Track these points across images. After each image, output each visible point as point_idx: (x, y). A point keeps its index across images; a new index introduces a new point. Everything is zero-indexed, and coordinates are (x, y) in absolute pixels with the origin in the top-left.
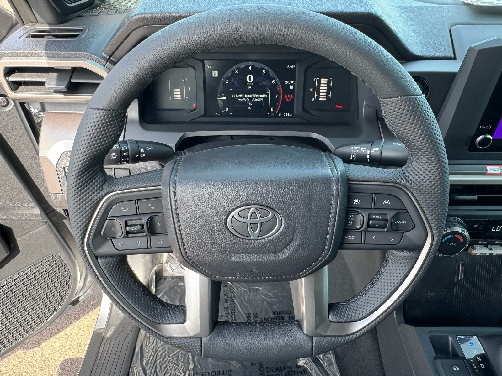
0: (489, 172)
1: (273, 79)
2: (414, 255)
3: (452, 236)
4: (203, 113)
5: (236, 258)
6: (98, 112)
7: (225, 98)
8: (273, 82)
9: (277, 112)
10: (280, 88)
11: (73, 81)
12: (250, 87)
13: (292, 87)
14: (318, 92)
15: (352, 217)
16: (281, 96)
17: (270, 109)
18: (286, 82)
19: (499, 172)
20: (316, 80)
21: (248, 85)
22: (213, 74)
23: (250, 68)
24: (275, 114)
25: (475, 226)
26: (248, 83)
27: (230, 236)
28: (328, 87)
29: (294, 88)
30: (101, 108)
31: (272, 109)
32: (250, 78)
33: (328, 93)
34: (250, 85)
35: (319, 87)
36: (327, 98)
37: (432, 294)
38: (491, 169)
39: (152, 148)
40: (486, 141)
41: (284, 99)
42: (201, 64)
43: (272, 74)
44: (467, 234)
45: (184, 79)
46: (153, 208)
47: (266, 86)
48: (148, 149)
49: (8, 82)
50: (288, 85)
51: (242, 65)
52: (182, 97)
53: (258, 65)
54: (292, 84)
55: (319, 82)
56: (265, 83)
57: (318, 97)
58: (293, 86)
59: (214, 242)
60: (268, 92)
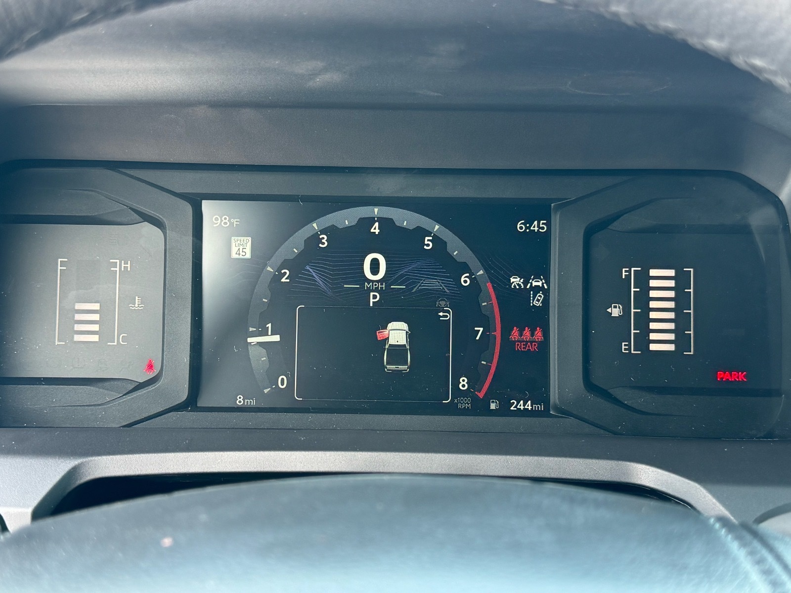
1: (464, 268)
4: (184, 395)
7: (277, 338)
8: (465, 280)
9: (481, 395)
10: (490, 301)
12: (374, 298)
13: (537, 301)
14: (644, 321)
16: (498, 334)
17: (456, 383)
18: (515, 281)
20: (630, 272)
21: (369, 290)
22: (234, 250)
23: (376, 229)
24: (475, 399)
26: (369, 281)
28: (681, 300)
29: (546, 302)
31: (463, 383)
32: (375, 263)
33: (681, 321)
34: (376, 290)
35: (643, 300)
36: (681, 340)
41: (507, 343)
42: (189, 209)
43: (457, 249)
45: (119, 266)
47: (441, 294)
50: (524, 294)
51: (346, 218)
52: (105, 333)
53: (406, 219)
54: (537, 289)
55: (643, 280)
56: (434, 284)
57: (643, 340)
58: (540, 296)
60: (447, 316)
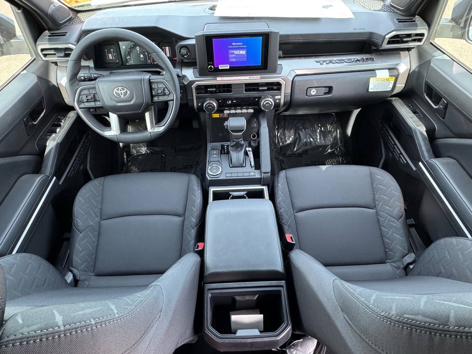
0: (218, 80)
2: (172, 102)
3: (209, 104)
4: (121, 64)
5: (119, 104)
6: (72, 61)
7: (130, 57)
11: (66, 52)
12: (139, 52)
15: (153, 91)
19: (221, 80)
20: (163, 48)
22: (123, 47)
25: (220, 101)
26: (138, 50)
27: (117, 98)
30: (73, 60)
31: (149, 61)
32: (138, 48)
37: (221, 135)
38: (219, 79)
39: (96, 76)
40: (211, 68)
42: (117, 43)
44: (215, 105)
45: (112, 50)
46: (94, 92)
47: (145, 51)
48: (95, 76)
49: (42, 54)
52: (112, 57)
55: (165, 48)
59: (111, 99)
60: (146, 54)
